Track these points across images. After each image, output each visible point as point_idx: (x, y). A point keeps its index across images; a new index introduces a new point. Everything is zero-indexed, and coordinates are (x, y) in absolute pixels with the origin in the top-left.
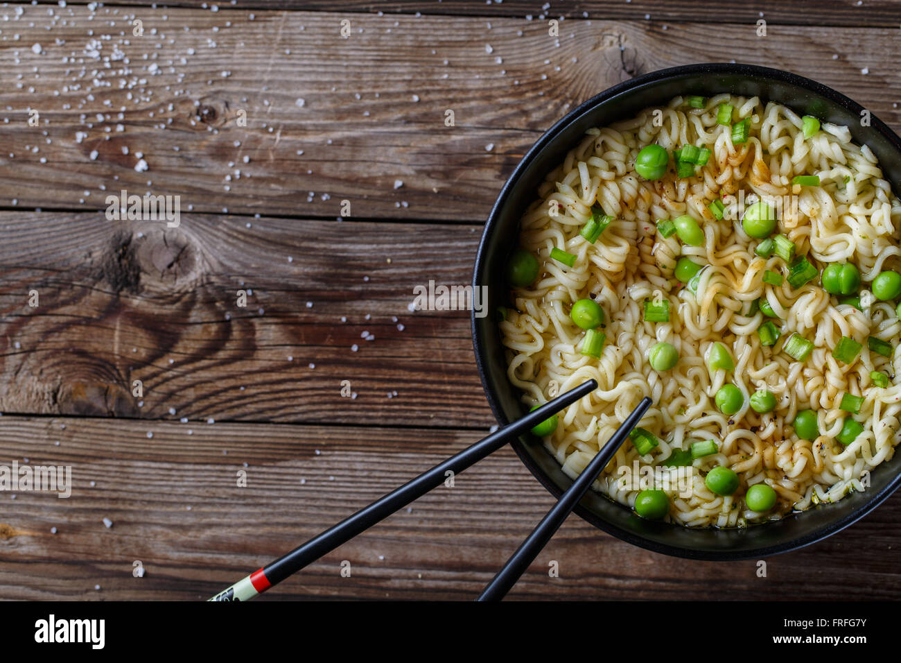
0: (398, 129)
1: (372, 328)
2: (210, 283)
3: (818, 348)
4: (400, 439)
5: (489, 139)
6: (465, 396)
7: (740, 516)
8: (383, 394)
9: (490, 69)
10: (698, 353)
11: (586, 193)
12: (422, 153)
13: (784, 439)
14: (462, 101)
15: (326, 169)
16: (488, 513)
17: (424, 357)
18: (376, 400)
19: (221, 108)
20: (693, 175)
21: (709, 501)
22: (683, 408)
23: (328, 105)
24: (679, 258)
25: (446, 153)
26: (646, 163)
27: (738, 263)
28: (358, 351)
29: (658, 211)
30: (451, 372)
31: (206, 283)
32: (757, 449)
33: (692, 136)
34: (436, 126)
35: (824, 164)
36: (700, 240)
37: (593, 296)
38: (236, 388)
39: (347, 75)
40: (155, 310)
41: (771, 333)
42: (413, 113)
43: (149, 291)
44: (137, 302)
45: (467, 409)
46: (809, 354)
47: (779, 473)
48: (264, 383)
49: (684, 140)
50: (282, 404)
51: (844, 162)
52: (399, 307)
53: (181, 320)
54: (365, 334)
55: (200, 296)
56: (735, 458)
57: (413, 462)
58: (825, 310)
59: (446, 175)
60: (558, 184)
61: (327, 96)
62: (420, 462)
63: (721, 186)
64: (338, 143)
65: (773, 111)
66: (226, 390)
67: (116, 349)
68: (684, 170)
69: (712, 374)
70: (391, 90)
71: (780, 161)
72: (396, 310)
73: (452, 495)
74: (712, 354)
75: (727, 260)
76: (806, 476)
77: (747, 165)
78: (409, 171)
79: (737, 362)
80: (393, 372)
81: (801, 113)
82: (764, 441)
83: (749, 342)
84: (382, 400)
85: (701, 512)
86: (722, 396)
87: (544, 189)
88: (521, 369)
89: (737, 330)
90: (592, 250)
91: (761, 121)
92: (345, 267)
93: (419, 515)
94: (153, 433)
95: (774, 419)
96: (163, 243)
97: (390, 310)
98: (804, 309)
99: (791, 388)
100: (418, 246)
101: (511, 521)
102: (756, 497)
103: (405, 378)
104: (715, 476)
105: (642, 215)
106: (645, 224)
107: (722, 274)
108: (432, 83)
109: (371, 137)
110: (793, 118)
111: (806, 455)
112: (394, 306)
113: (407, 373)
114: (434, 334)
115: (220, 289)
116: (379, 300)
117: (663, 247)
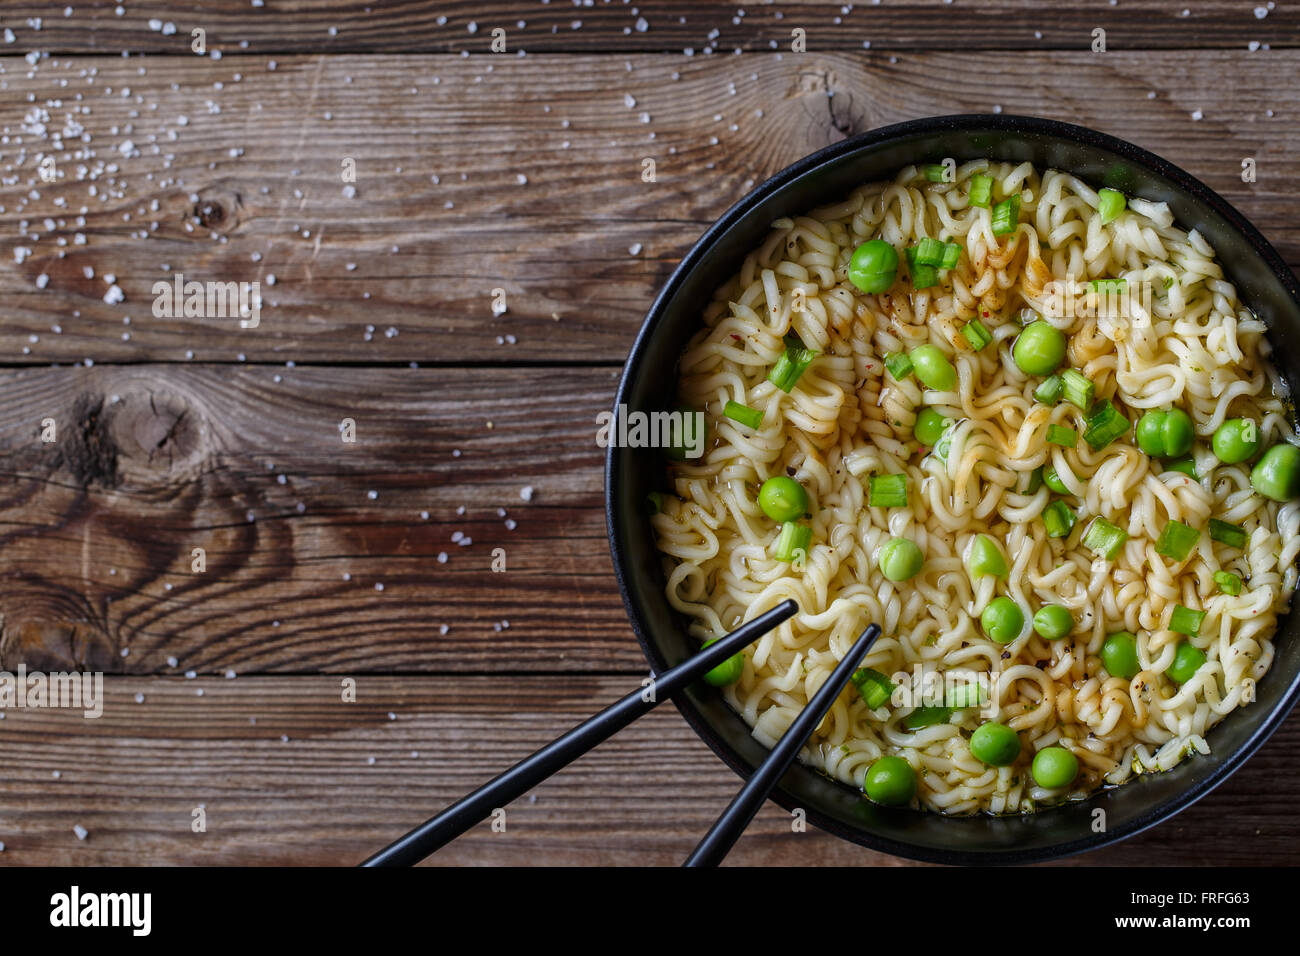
0: (497, 227)
1: (467, 526)
2: (224, 468)
3: (1135, 538)
4: (515, 692)
5: (635, 236)
6: (611, 625)
7: (1025, 795)
8: (487, 625)
9: (633, 131)
10: (954, 552)
11: (774, 317)
12: (534, 261)
13: (1086, 677)
14: (592, 180)
15: (391, 290)
16: (651, 799)
17: (548, 567)
18: (478, 635)
19: (230, 203)
20: (937, 283)
21: (977, 776)
22: (933, 635)
23: (391, 194)
24: (920, 410)
25: (570, 260)
26: (864, 267)
27: (1008, 415)
28: (448, 562)
29: (885, 340)
30: (588, 589)
31: (216, 467)
32: (1048, 694)
33: (933, 225)
34: (553, 221)
35: (1134, 260)
36: (951, 381)
37: (792, 472)
38: (267, 623)
39: (418, 147)
40: (143, 511)
41: (1063, 519)
42: (519, 201)
43: (132, 483)
44: (114, 499)
45: (615, 645)
46: (1121, 549)
47: (1081, 729)
48: (308, 615)
49: (921, 232)
50: (336, 645)
51: (1164, 256)
52: (506, 494)
53: (181, 526)
54: (457, 537)
55: (208, 488)
56: (1013, 709)
57: (536, 726)
58: (1142, 481)
59: (572, 293)
60: (732, 305)
61: (389, 180)
62: (547, 726)
63: (979, 300)
64: (408, 251)
65: (1054, 183)
66: (251, 627)
67: (85, 572)
68: (922, 277)
69: (974, 582)
70: (485, 168)
71: (1067, 258)
72: (503, 499)
73: (596, 773)
74: (974, 552)
75: (992, 410)
76: (1122, 733)
77: (1017, 265)
78: (517, 289)
79: (1012, 565)
80: (501, 592)
81: (1096, 184)
82: (1057, 682)
83: (1029, 533)
84: (486, 635)
85: (966, 792)
86: (992, 616)
87: (713, 312)
88: (686, 585)
89: (1010, 515)
90: (787, 402)
91: (1037, 199)
92: (423, 436)
93: (547, 806)
94: (145, 696)
95: (1071, 647)
96: (150, 409)
97: (494, 498)
98: (1111, 480)
99: (1094, 601)
100: (532, 401)
101: (685, 811)
102: (1048, 767)
103: (520, 600)
104: (982, 737)
105: (861, 346)
106: (866, 361)
107: (985, 432)
108: (546, 155)
109: (457, 240)
110: (1085, 193)
111: (1121, 702)
112: (499, 493)
113: (522, 592)
114: (562, 533)
115: (239, 476)
116: (478, 485)
117: (895, 394)
